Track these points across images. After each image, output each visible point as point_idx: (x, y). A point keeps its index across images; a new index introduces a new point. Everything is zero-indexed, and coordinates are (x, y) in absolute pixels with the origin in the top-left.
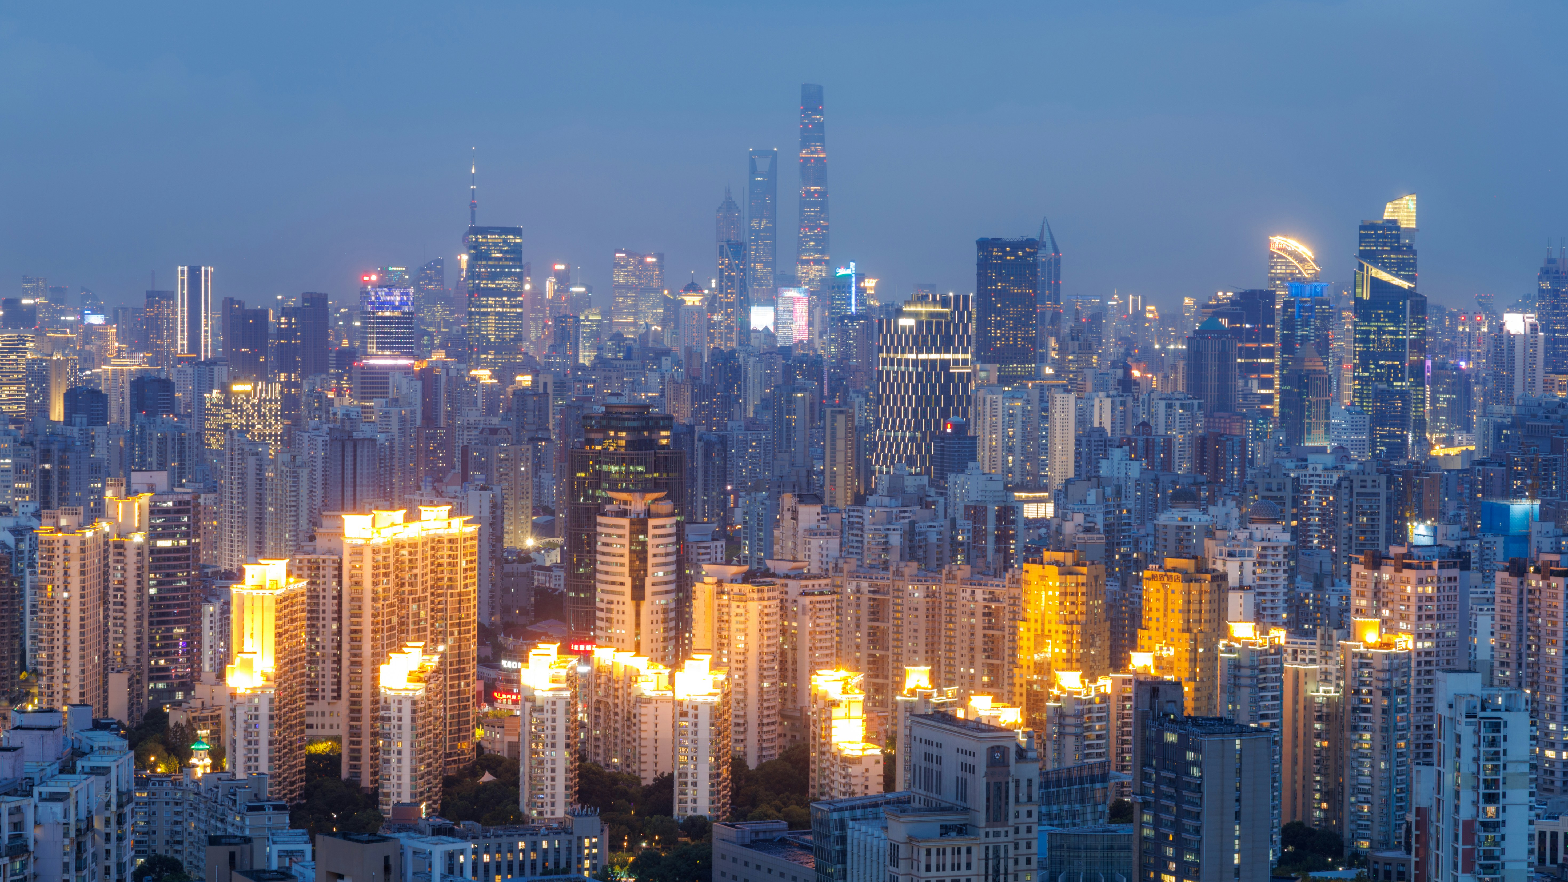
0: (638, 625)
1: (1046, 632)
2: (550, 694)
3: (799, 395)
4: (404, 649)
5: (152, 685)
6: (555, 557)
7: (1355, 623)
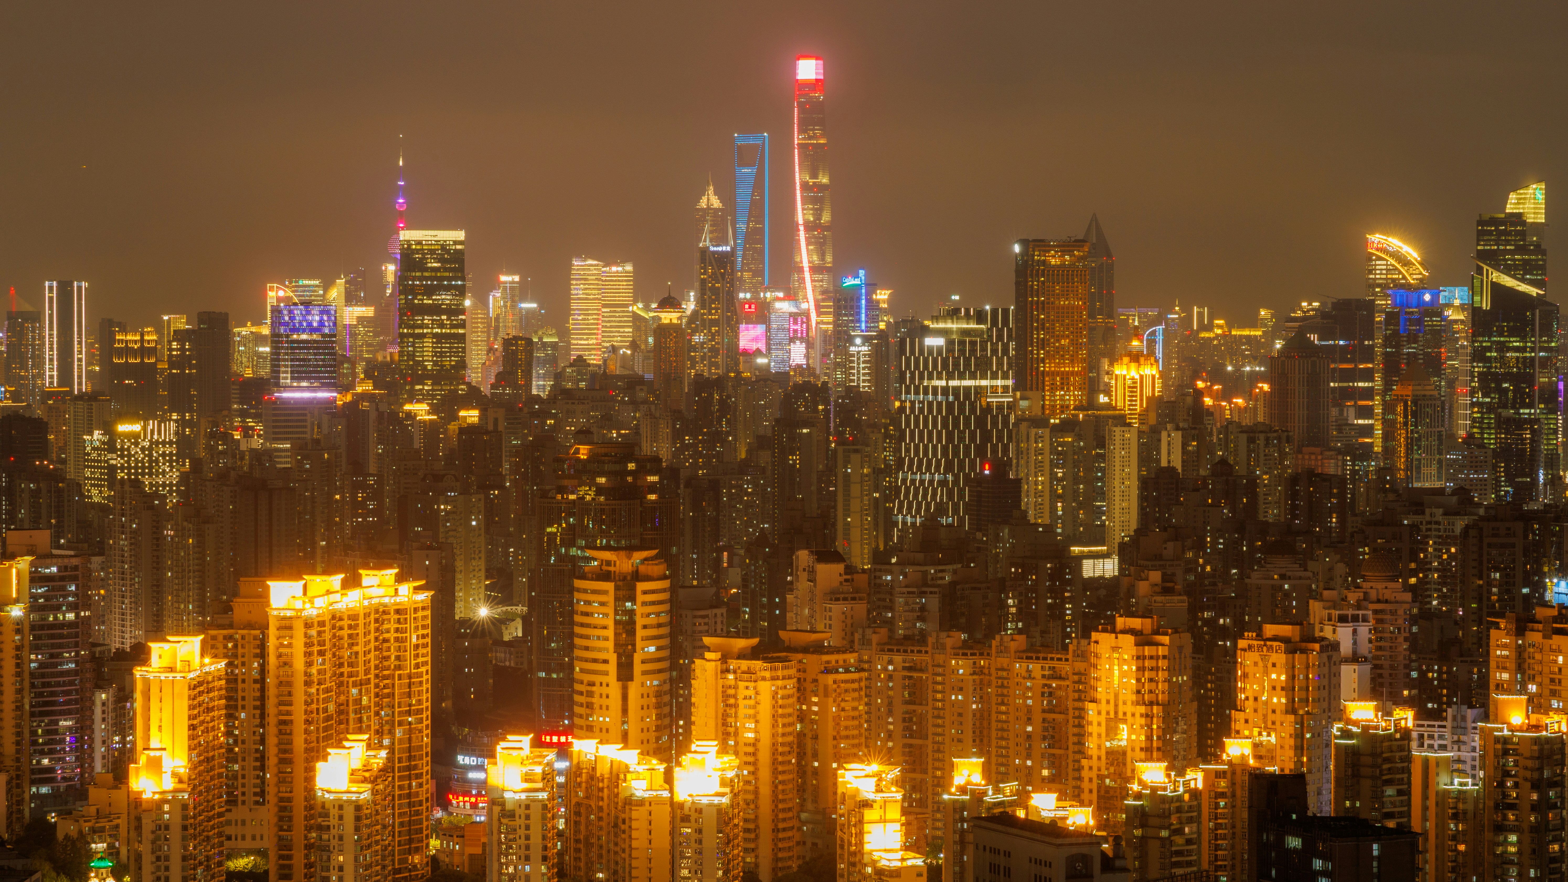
0: (625, 711)
1: (1121, 716)
2: (523, 796)
3: (805, 431)
4: (346, 743)
5: (34, 789)
6: (516, 630)
7: (1496, 702)
